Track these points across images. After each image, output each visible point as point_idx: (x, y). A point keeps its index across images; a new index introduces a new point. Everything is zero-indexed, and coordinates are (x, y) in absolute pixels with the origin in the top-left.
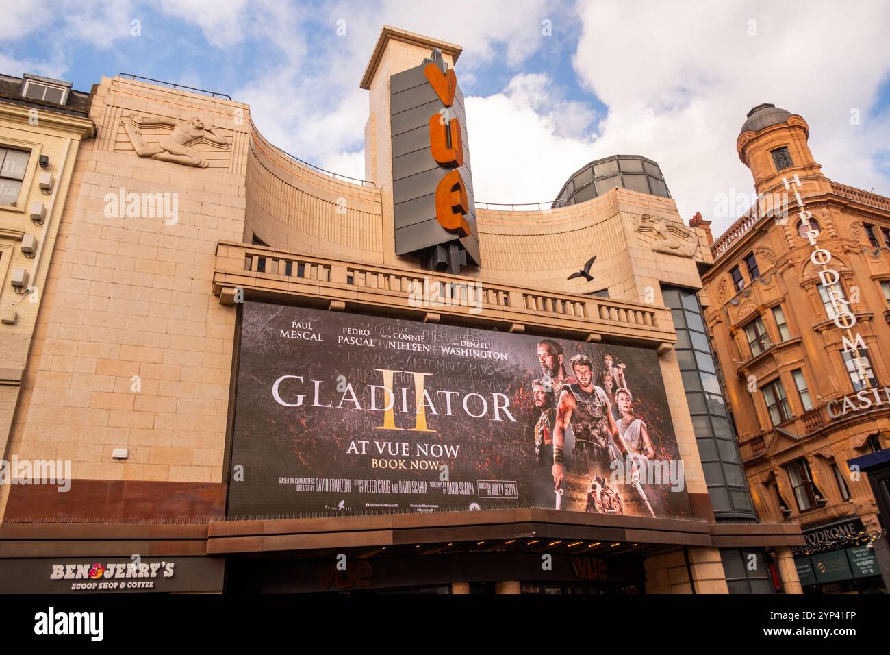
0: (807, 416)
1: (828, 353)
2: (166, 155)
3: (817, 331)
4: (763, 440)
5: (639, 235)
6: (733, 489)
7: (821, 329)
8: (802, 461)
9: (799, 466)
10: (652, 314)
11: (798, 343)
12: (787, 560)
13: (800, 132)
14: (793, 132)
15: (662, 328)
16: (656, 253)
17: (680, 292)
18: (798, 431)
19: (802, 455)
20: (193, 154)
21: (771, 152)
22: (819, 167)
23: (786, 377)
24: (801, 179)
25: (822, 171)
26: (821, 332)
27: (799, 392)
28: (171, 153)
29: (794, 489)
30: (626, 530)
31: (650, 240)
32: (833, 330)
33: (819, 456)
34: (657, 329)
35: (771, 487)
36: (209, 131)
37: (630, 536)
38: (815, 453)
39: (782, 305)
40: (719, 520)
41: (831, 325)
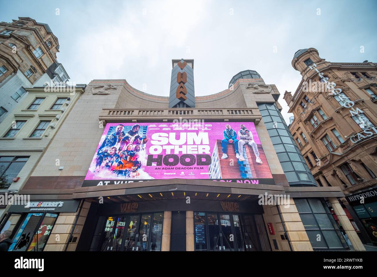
0: (342, 146)
1: (345, 119)
2: (100, 93)
3: (338, 112)
4: (327, 158)
5: (248, 90)
6: (298, 172)
7: (339, 111)
8: (346, 164)
9: (345, 166)
10: (251, 111)
11: (331, 119)
12: (336, 204)
13: (314, 52)
14: (311, 53)
16: (254, 94)
17: (266, 105)
18: (340, 152)
19: (345, 161)
20: (107, 92)
21: (304, 62)
22: (324, 60)
23: (329, 133)
24: (317, 65)
25: (326, 60)
26: (339, 112)
27: (337, 137)
28: (101, 92)
29: (346, 176)
30: (232, 188)
31: (252, 91)
32: (345, 110)
33: (353, 161)
34: (253, 115)
35: (336, 176)
36: (112, 86)
37: (234, 191)
38: (351, 159)
39: (321, 108)
40: (291, 186)
41: (343, 109)
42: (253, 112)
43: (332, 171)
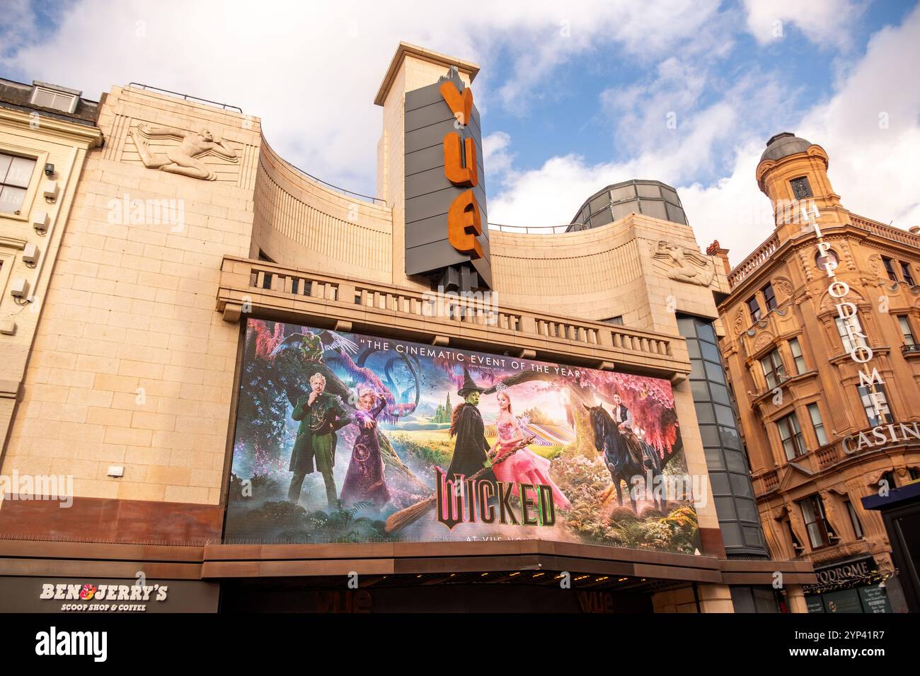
0: (821, 451)
1: (844, 387)
2: (174, 167)
3: (834, 364)
4: (776, 475)
5: (655, 262)
6: (745, 524)
7: (837, 363)
8: (816, 497)
9: (812, 502)
10: (667, 343)
11: (814, 377)
12: (798, 599)
13: (820, 162)
14: (813, 162)
15: (676, 357)
16: (671, 280)
17: (697, 322)
18: (813, 466)
19: (816, 491)
20: (202, 166)
21: (790, 181)
22: (838, 198)
23: (802, 411)
24: (820, 210)
25: (841, 202)
26: (837, 366)
27: (814, 426)
28: (179, 165)
29: (806, 526)
30: (635, 564)
31: (666, 267)
32: (849, 364)
33: (833, 493)
34: (671, 358)
35: (783, 522)
36: (219, 144)
37: (639, 571)
38: (829, 489)
39: (799, 337)
40: (729, 556)
41: (848, 359)
42: (673, 351)
43: (780, 510)
